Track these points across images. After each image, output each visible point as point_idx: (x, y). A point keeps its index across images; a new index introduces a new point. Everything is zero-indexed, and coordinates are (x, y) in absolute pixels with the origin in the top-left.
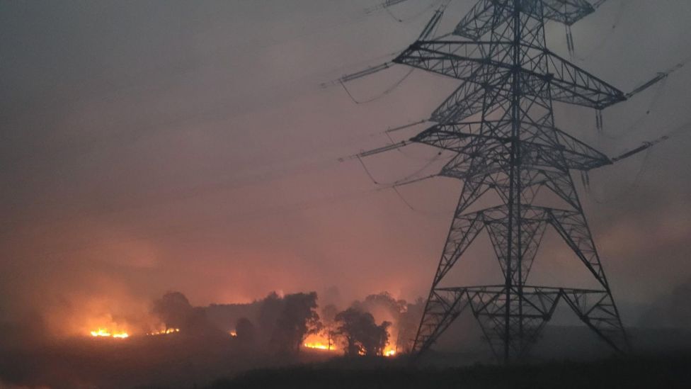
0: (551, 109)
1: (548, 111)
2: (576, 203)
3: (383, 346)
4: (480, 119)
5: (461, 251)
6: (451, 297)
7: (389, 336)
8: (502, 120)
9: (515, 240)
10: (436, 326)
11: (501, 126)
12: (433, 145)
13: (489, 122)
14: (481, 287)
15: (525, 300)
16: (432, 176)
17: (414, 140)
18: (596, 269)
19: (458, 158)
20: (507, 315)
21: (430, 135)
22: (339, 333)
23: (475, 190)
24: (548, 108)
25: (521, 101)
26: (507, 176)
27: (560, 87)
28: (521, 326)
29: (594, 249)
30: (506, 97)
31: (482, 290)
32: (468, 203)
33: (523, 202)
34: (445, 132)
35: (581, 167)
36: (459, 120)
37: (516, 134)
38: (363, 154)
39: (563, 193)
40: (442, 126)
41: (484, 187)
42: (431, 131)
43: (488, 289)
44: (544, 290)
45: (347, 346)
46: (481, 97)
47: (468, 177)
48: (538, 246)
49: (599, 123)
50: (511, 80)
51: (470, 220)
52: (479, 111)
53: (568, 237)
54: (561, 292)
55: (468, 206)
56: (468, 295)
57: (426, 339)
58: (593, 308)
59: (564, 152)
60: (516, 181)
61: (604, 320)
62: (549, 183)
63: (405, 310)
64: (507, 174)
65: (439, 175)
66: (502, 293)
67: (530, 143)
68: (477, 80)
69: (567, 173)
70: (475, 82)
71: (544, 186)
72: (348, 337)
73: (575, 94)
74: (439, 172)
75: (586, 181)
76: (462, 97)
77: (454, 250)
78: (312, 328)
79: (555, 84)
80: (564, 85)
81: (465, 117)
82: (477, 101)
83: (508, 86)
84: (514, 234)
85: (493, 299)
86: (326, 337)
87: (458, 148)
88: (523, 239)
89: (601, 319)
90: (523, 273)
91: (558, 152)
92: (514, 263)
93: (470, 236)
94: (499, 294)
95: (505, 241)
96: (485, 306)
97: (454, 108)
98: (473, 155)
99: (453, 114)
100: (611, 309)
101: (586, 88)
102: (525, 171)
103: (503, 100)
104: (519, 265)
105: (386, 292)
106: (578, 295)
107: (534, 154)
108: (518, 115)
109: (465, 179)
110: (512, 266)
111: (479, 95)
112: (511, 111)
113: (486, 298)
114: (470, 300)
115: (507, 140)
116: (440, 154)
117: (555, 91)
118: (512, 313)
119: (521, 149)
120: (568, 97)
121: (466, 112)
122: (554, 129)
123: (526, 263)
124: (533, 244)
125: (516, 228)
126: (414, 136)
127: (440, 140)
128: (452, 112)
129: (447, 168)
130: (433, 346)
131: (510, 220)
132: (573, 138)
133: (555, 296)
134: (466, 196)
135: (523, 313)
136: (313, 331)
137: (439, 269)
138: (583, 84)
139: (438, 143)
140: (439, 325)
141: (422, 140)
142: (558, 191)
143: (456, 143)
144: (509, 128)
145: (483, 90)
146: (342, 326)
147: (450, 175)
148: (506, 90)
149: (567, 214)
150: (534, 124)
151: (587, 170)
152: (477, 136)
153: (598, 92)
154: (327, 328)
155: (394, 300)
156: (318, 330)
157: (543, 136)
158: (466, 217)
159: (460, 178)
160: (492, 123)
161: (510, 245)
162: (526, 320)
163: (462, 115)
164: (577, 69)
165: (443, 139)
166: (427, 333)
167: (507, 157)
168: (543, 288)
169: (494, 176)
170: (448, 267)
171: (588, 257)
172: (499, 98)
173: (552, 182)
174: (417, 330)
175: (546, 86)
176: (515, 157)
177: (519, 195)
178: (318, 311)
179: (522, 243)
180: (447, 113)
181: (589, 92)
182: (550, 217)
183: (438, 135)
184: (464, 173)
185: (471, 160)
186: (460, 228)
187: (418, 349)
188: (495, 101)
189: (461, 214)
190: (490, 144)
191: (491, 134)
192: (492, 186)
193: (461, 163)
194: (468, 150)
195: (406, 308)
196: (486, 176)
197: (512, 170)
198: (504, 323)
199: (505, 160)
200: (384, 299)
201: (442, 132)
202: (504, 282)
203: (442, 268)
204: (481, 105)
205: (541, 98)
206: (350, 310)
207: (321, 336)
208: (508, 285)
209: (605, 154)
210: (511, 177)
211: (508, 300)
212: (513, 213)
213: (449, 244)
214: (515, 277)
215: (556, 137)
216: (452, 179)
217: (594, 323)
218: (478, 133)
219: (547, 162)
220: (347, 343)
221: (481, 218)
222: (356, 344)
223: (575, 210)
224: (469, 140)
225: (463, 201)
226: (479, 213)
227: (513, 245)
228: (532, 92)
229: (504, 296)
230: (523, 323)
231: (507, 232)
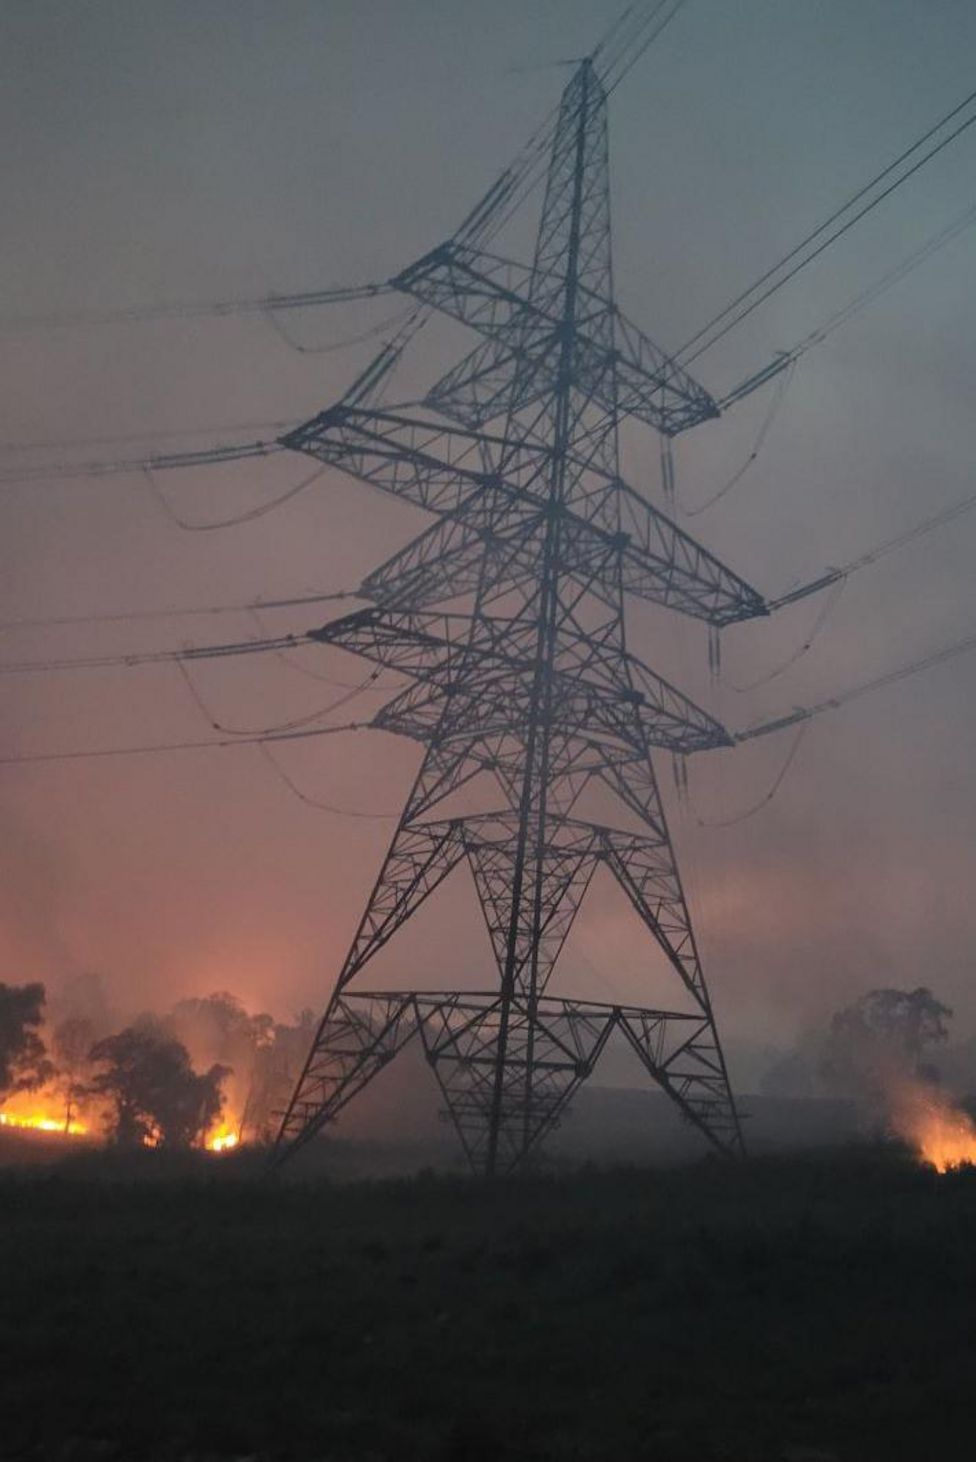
0: (620, 610)
1: (614, 615)
2: (658, 820)
3: (208, 1125)
4: (471, 611)
5: (410, 907)
6: (379, 1013)
7: (225, 1099)
8: (517, 619)
9: (530, 894)
10: (340, 1082)
11: (518, 631)
12: (360, 653)
13: (491, 620)
14: (446, 994)
15: (541, 1028)
16: (353, 727)
17: (316, 636)
18: (689, 967)
19: (415, 691)
20: (500, 1062)
21: (355, 630)
22: (94, 1091)
23: (450, 770)
24: (613, 606)
25: (562, 581)
26: (521, 747)
27: (644, 566)
28: (529, 1087)
29: (688, 924)
30: (529, 569)
31: (452, 1001)
32: (433, 798)
33: (551, 809)
34: (391, 627)
35: (674, 746)
36: (424, 605)
37: (545, 656)
38: (190, 654)
39: (635, 798)
40: (383, 613)
41: (470, 765)
42: (361, 620)
43: (462, 1000)
44: (581, 1008)
45: (116, 1124)
46: (476, 561)
47: (436, 738)
48: (576, 908)
49: (714, 656)
50: (541, 532)
51: (434, 838)
52: (470, 591)
53: (639, 894)
54: (617, 1015)
55: (431, 805)
56: (417, 1011)
57: (312, 1111)
58: (679, 1052)
59: (642, 709)
60: (539, 759)
61: (699, 1078)
62: (606, 771)
63: (269, 1039)
64: (522, 742)
65: (370, 726)
66: (492, 1009)
67: (576, 679)
68: (470, 522)
69: (645, 755)
70: (465, 524)
71: (596, 779)
72: (119, 1102)
73: (671, 587)
74: (370, 719)
75: (681, 777)
76: (434, 553)
77: (394, 905)
78: (25, 1075)
79: (633, 558)
80: (651, 563)
81: (440, 600)
82: (465, 568)
83: (535, 546)
84: (526, 879)
85: (472, 1023)
86: (61, 1099)
87: (418, 668)
88: (545, 891)
89: (691, 1078)
90: (540, 968)
91: (629, 706)
92: (522, 944)
93: (432, 876)
94: (486, 1011)
95: (508, 894)
96: (454, 1039)
97: (412, 576)
98: (451, 690)
99: (413, 587)
100: (712, 1056)
101: (694, 577)
102: (558, 741)
103: (522, 574)
104: (534, 948)
105: (226, 994)
106: (650, 1023)
107: (581, 704)
108: (554, 615)
109: (429, 742)
110: (517, 951)
111: (470, 555)
112: (538, 603)
113: (457, 1020)
114: (421, 1021)
115: (527, 666)
116: (374, 676)
117: (632, 573)
118: (512, 1058)
119: (555, 691)
120: (656, 590)
121: (440, 589)
122: (625, 656)
123: (548, 946)
124: (565, 904)
125: (532, 865)
126: (319, 626)
127: (377, 643)
128: (411, 583)
129: (390, 712)
130: (327, 1128)
131: (521, 847)
132: (661, 681)
133: (607, 1020)
134: (429, 781)
135: (535, 1058)
136: (26, 1084)
137: (355, 946)
138: (687, 568)
139: (373, 651)
140: (346, 1081)
141: (336, 639)
142: (625, 792)
143: (415, 657)
144: (532, 638)
145: (482, 545)
146: (105, 1072)
147: (396, 730)
148: (529, 553)
149: (638, 843)
150: (583, 638)
151: (685, 751)
152: (462, 648)
153: (715, 588)
154: (64, 1077)
155: (243, 1014)
156: (41, 1081)
157: (600, 666)
158: (425, 830)
159: (418, 738)
160: (496, 623)
161: (516, 901)
162: (540, 1073)
163: (432, 594)
164: (678, 532)
165: (386, 644)
166: (316, 1097)
167: (524, 702)
168: (579, 1003)
169: (493, 743)
170: (376, 943)
171: (675, 939)
172: (515, 569)
173: (614, 770)
174: (292, 1092)
175: (613, 560)
176: (541, 704)
177: (543, 791)
178: (45, 1034)
179: (543, 900)
180: (398, 584)
181: (699, 586)
182: (606, 849)
183: (375, 634)
184: (429, 728)
185: (444, 699)
186: (411, 855)
187: (290, 1135)
188: (505, 575)
189: (411, 823)
190: (488, 670)
191: (493, 648)
192: (489, 764)
193: (422, 704)
194: (439, 677)
195: (271, 1034)
196: (477, 739)
197: (533, 733)
198: (492, 1078)
199: (519, 709)
200: (221, 1010)
201: (385, 626)
202: (496, 985)
203: (362, 945)
204: (475, 577)
205: (603, 582)
206: (128, 1033)
207: (48, 1095)
208: (507, 993)
209: (723, 723)
210: (530, 748)
211: (504, 1028)
212: (529, 830)
213: (382, 889)
214: (522, 974)
215: (628, 673)
216: (401, 737)
217: (677, 1084)
218: (464, 641)
219: (606, 724)
220: (117, 1115)
221: (458, 835)
222: (139, 1118)
223: (657, 836)
224: (442, 653)
225: (420, 794)
226: (455, 824)
227: (524, 904)
228: (584, 567)
229: (495, 1018)
230: (534, 1080)
231: (513, 873)
